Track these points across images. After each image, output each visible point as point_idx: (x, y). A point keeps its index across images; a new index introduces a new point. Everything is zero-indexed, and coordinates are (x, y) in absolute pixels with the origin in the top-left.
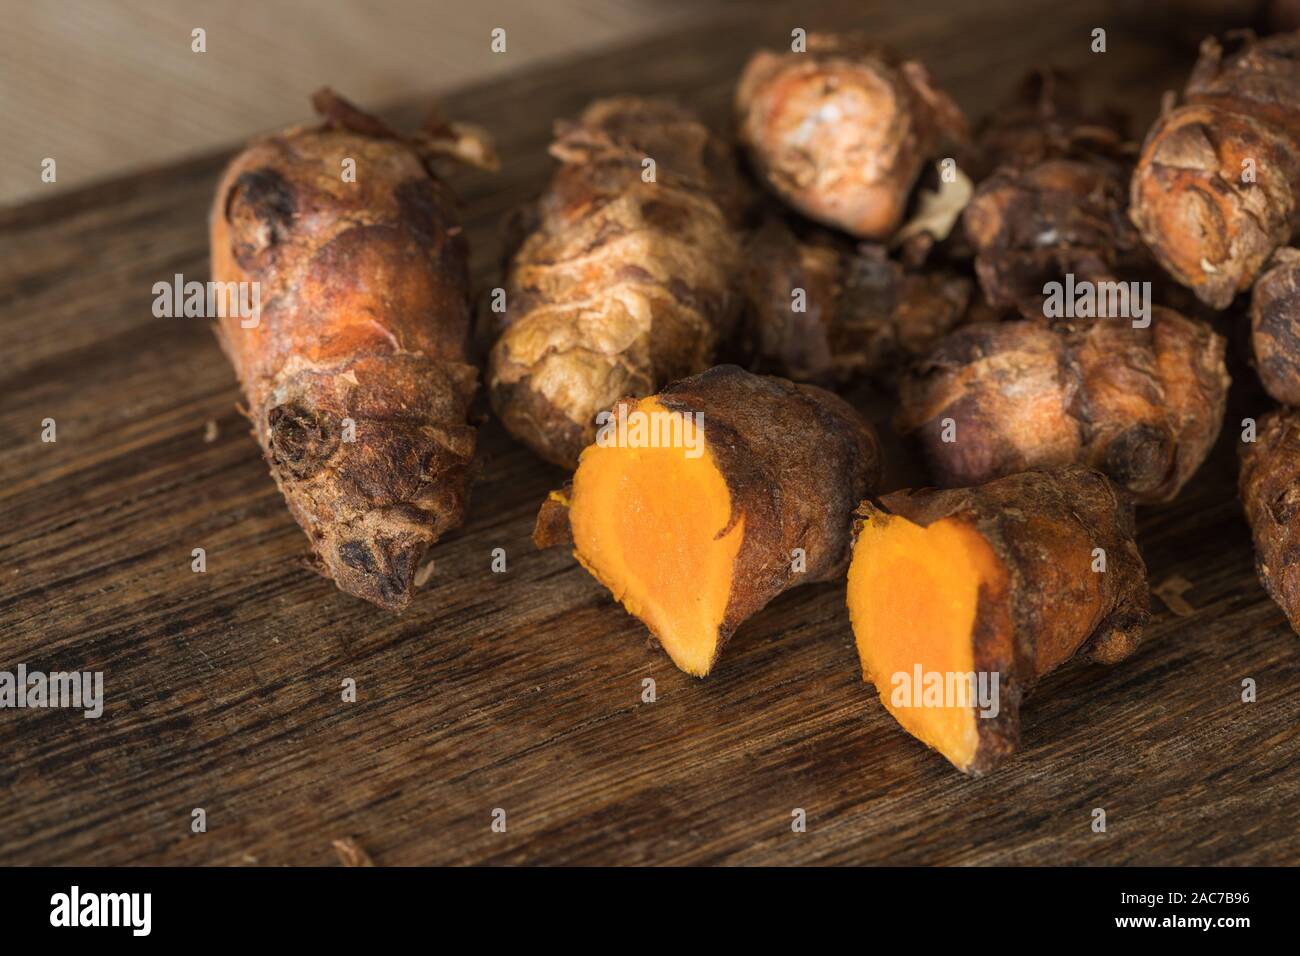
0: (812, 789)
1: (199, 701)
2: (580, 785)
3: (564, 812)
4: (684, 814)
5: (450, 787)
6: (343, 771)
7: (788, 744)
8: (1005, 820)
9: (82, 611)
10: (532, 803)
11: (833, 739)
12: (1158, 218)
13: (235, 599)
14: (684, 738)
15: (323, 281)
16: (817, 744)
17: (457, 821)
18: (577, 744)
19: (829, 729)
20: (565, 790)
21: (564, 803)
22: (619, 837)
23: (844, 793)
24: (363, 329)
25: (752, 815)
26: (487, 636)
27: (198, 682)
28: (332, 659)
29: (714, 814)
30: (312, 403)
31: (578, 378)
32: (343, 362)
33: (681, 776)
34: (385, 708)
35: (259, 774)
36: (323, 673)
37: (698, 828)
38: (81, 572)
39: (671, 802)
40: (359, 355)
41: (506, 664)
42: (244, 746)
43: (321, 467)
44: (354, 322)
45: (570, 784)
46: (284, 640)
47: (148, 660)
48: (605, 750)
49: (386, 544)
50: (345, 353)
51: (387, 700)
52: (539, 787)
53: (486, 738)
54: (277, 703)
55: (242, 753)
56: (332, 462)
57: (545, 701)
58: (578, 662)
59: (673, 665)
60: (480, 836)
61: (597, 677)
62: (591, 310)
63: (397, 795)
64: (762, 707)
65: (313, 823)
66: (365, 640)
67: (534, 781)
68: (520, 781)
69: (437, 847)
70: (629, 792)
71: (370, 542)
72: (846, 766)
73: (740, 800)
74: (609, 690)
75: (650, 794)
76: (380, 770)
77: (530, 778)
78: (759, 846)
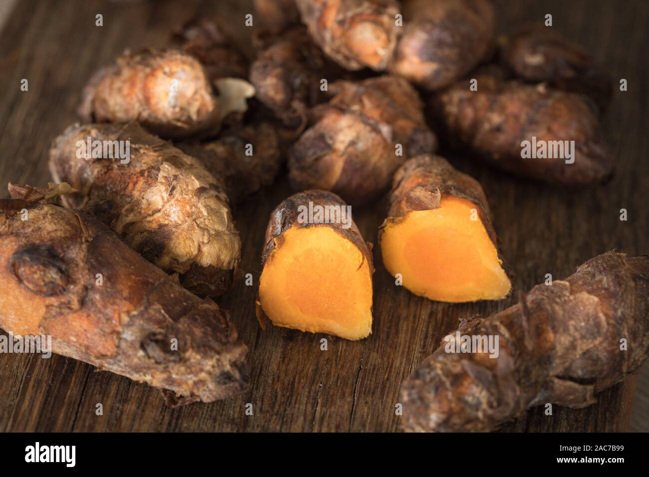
14: (392, 363)
18: (364, 393)
19: (429, 322)
26: (273, 380)
32: (145, 303)
41: (296, 385)
48: (377, 387)
49: (234, 365)
50: (142, 299)
52: (378, 418)
53: (334, 415)
57: (329, 388)
61: (331, 365)
64: (397, 332)
67: (373, 417)
68: (369, 421)
74: (342, 367)
77: (370, 417)
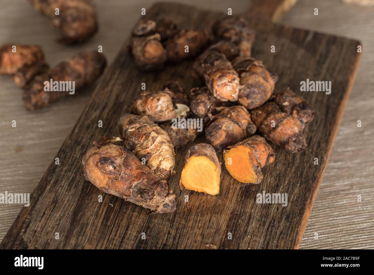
0: (249, 200)
1: (163, 241)
2: (223, 218)
3: (226, 223)
4: (239, 213)
5: (208, 229)
6: (193, 237)
7: (238, 196)
8: (274, 188)
9: (131, 240)
10: (220, 225)
11: (242, 192)
12: (221, 93)
13: (147, 225)
14: (226, 204)
15: (128, 169)
16: (241, 193)
17: (215, 233)
18: (215, 213)
19: (240, 191)
20: (222, 220)
21: (224, 221)
22: (236, 221)
23: (253, 197)
24: (139, 173)
25: (247, 207)
26: (184, 207)
27: (159, 239)
28: (171, 224)
29: (242, 210)
30: (143, 187)
31: (167, 163)
32: (142, 179)
33: (232, 208)
34: (186, 225)
35: (184, 244)
36: (172, 226)
37: (243, 213)
38: (123, 235)
39: (236, 213)
40: (143, 176)
41: (192, 209)
42: (177, 242)
43: (154, 195)
44: (137, 172)
45: (221, 219)
46: (161, 226)
47: (149, 240)
48: (219, 212)
49: (170, 201)
50: (141, 177)
51: (185, 224)
52: (218, 222)
53: (203, 220)
54: (172, 234)
55: (178, 243)
56: (155, 194)
57: (203, 211)
58: (200, 203)
59: (211, 195)
60: (220, 233)
61: (205, 203)
62: (161, 152)
63: (204, 235)
64: (228, 193)
65: (199, 246)
66: (171, 218)
67: (216, 222)
69: (218, 238)
70: (229, 215)
71: (168, 202)
72: (248, 194)
73: (243, 207)
74: (208, 204)
75: (232, 213)
76: (197, 233)
78: (252, 211)
